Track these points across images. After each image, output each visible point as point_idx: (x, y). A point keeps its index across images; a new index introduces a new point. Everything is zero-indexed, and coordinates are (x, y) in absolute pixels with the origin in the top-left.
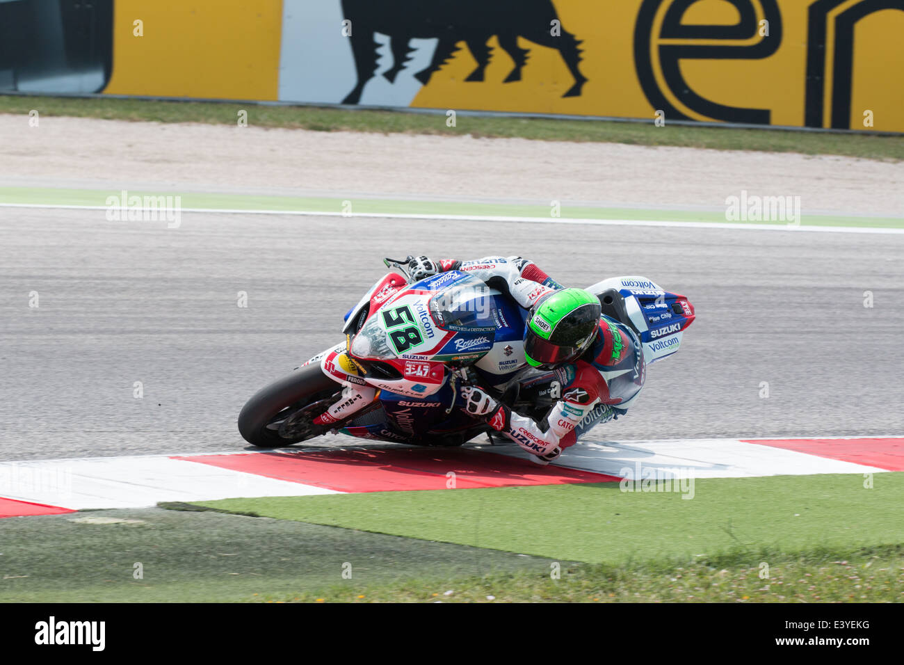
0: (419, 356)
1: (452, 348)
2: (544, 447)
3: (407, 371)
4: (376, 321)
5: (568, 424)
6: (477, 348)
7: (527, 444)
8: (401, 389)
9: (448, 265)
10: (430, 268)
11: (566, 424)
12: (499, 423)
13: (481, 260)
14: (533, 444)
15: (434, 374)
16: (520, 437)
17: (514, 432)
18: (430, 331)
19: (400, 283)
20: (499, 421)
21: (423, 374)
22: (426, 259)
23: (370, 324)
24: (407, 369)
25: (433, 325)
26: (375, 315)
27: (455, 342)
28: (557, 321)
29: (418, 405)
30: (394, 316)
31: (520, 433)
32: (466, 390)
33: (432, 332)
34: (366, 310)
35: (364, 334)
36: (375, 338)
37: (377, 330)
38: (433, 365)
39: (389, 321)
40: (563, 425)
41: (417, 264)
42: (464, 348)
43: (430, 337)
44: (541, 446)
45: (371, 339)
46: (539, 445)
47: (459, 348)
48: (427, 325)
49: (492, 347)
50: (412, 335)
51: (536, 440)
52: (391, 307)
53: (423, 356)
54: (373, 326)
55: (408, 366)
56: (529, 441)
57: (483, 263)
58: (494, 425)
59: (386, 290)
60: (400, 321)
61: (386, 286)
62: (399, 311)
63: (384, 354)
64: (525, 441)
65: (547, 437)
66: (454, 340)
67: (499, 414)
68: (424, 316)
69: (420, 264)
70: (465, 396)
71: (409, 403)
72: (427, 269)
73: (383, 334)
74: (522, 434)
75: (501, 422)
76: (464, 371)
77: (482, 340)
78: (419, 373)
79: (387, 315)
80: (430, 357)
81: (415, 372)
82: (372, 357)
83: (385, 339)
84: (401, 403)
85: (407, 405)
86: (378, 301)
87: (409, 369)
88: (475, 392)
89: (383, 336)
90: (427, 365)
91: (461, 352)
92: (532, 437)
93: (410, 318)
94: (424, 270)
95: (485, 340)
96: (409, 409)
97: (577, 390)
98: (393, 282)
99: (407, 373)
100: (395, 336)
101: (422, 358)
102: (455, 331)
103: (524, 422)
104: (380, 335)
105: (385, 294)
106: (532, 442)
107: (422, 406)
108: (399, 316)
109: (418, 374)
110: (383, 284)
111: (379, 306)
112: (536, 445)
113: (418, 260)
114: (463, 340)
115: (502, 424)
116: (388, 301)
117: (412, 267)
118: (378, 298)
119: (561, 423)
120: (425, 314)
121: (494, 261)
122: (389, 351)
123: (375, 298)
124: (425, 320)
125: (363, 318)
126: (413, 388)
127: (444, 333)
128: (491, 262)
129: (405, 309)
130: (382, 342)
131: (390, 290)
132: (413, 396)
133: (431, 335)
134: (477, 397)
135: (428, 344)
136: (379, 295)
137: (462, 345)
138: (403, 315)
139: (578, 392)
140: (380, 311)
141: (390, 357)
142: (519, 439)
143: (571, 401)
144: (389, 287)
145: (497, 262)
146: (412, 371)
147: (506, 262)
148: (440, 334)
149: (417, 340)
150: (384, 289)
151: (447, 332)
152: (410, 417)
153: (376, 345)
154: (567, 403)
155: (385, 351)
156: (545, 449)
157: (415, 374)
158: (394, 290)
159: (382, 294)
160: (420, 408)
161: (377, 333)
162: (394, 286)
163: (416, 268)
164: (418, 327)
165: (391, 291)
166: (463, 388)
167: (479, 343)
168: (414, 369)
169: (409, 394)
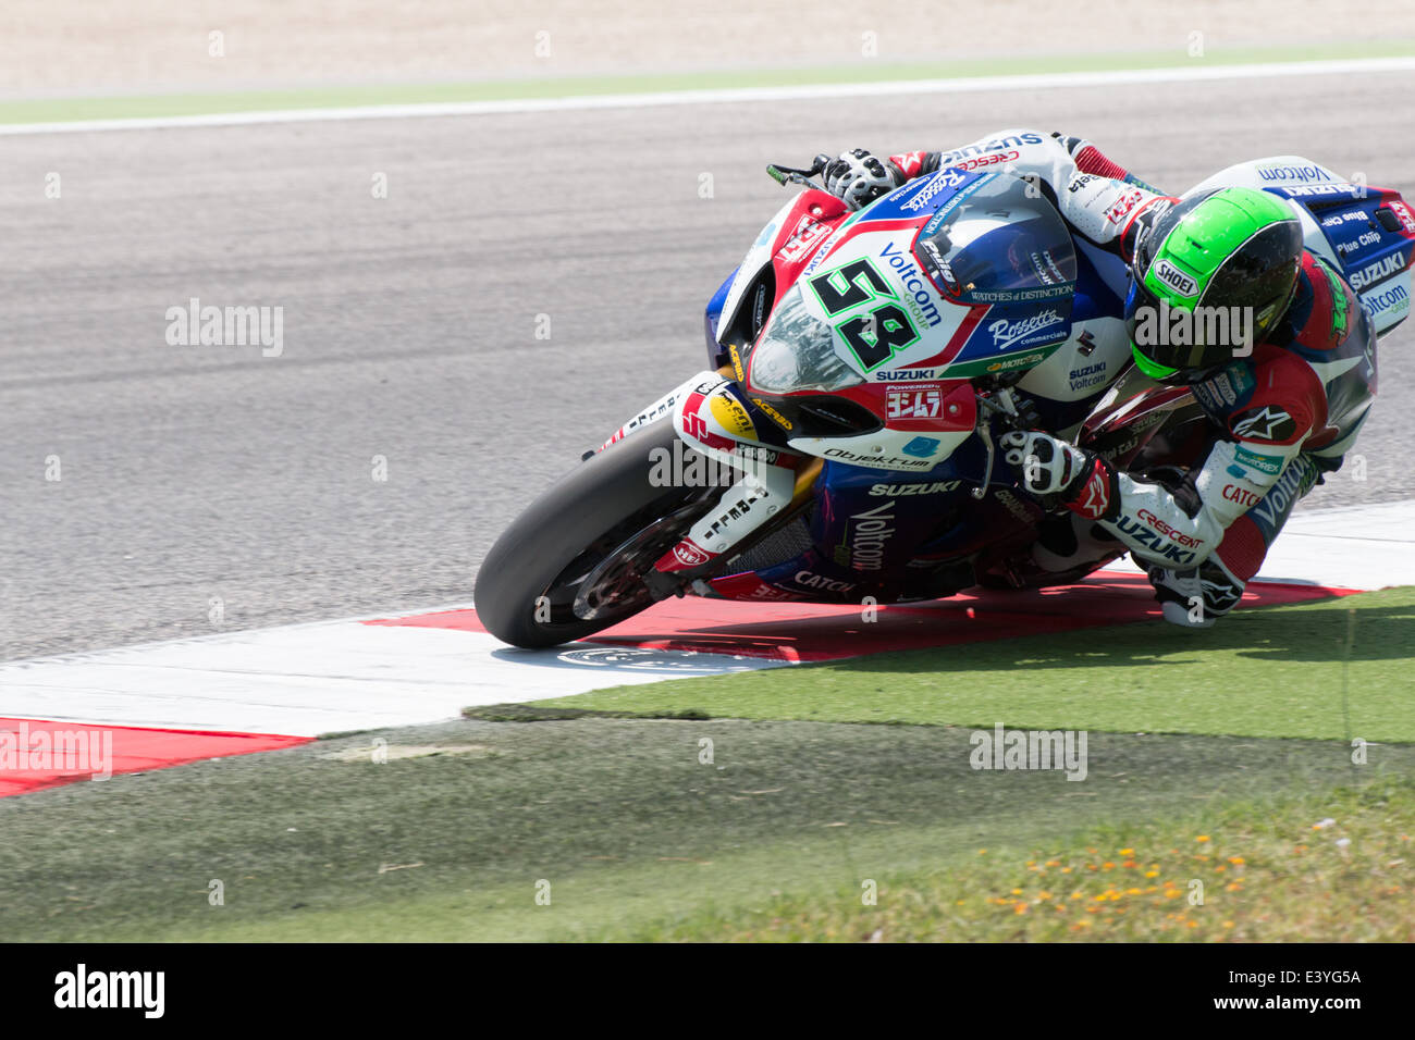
0: (914, 371)
1: (984, 344)
2: (1192, 550)
3: (892, 410)
4: (800, 303)
5: (1246, 493)
6: (1039, 338)
7: (1153, 547)
8: (878, 455)
9: (914, 163)
10: (880, 173)
11: (1242, 494)
12: (1097, 501)
13: (983, 143)
14: (1169, 545)
15: (953, 408)
16: (1139, 532)
17: (1126, 519)
18: (931, 310)
19: (835, 213)
20: (1098, 495)
21: (930, 411)
22: (866, 153)
23: (788, 311)
24: (891, 405)
25: (935, 297)
26: (793, 293)
27: (991, 329)
28: (1212, 270)
29: (911, 490)
30: (841, 286)
31: (1139, 521)
32: (1014, 442)
33: (935, 313)
34: (767, 284)
35: (778, 335)
36: (807, 342)
37: (807, 323)
38: (947, 388)
39: (832, 300)
40: (1235, 497)
41: (849, 168)
42: (1010, 340)
43: (932, 324)
44: (1187, 548)
45: (797, 345)
46: (1182, 548)
47: (1001, 342)
48: (922, 298)
49: (1069, 333)
50: (891, 325)
51: (1175, 535)
52: (831, 266)
53: (924, 370)
54: (795, 315)
55: (892, 396)
56: (1159, 540)
57: (987, 149)
58: (1087, 505)
59: (805, 231)
60: (856, 295)
61: (804, 222)
62: (850, 272)
63: (832, 376)
64: (1150, 541)
65: (1200, 525)
66: (988, 322)
67: (1097, 477)
68: (911, 278)
69: (857, 166)
70: (1015, 458)
71: (893, 487)
72: (874, 174)
73: (823, 330)
74: (1144, 523)
75: (1103, 497)
76: (1006, 395)
77: (1047, 318)
78: (920, 411)
79: (822, 286)
80: (939, 370)
81: (910, 410)
82: (804, 387)
83: (831, 342)
84: (878, 490)
85: (890, 493)
86: (790, 257)
87: (896, 405)
88: (1036, 442)
89: (825, 336)
90: (934, 390)
91: (1006, 350)
92: (1167, 531)
93: (880, 286)
94: (868, 177)
95: (1054, 318)
96: (893, 503)
97: (1266, 411)
98: (817, 211)
99: (891, 415)
100: (852, 330)
101: (922, 374)
102: (988, 304)
103: (1148, 495)
104: (816, 335)
105: (804, 240)
106: (1166, 541)
107: (921, 492)
108: (851, 284)
109: (917, 414)
110: (794, 217)
111: (797, 268)
112: (1176, 548)
113: (849, 159)
114: (1005, 322)
115: (1106, 501)
116: (818, 253)
117: (838, 177)
118: (790, 250)
119: (1230, 492)
120: (913, 272)
121: (1012, 143)
122: (844, 369)
123: (783, 251)
124: (915, 287)
125: (761, 303)
126: (907, 450)
127: (963, 312)
128: (1007, 145)
129: (862, 266)
130: (824, 349)
131: (813, 229)
132: (906, 468)
133: (935, 318)
134: (1044, 451)
135: (932, 339)
136: (790, 245)
137: (1005, 333)
138: (862, 281)
139: (1269, 417)
140: (804, 280)
141: (849, 380)
142: (1136, 537)
143: (1254, 439)
144: (810, 223)
145: (1019, 143)
146: (903, 407)
147: (1039, 141)
148: (955, 315)
149: (905, 335)
150: (800, 230)
151: (969, 308)
152: (889, 524)
153: (812, 357)
154: (1245, 445)
155: (833, 369)
156: (1193, 555)
157: (911, 415)
158: (823, 229)
159: (797, 242)
160: (917, 497)
161: (810, 330)
162: (822, 220)
163: (848, 177)
164: (902, 305)
165: (818, 232)
166: (1009, 438)
167: (1041, 326)
168: (906, 402)
169: (897, 466)
